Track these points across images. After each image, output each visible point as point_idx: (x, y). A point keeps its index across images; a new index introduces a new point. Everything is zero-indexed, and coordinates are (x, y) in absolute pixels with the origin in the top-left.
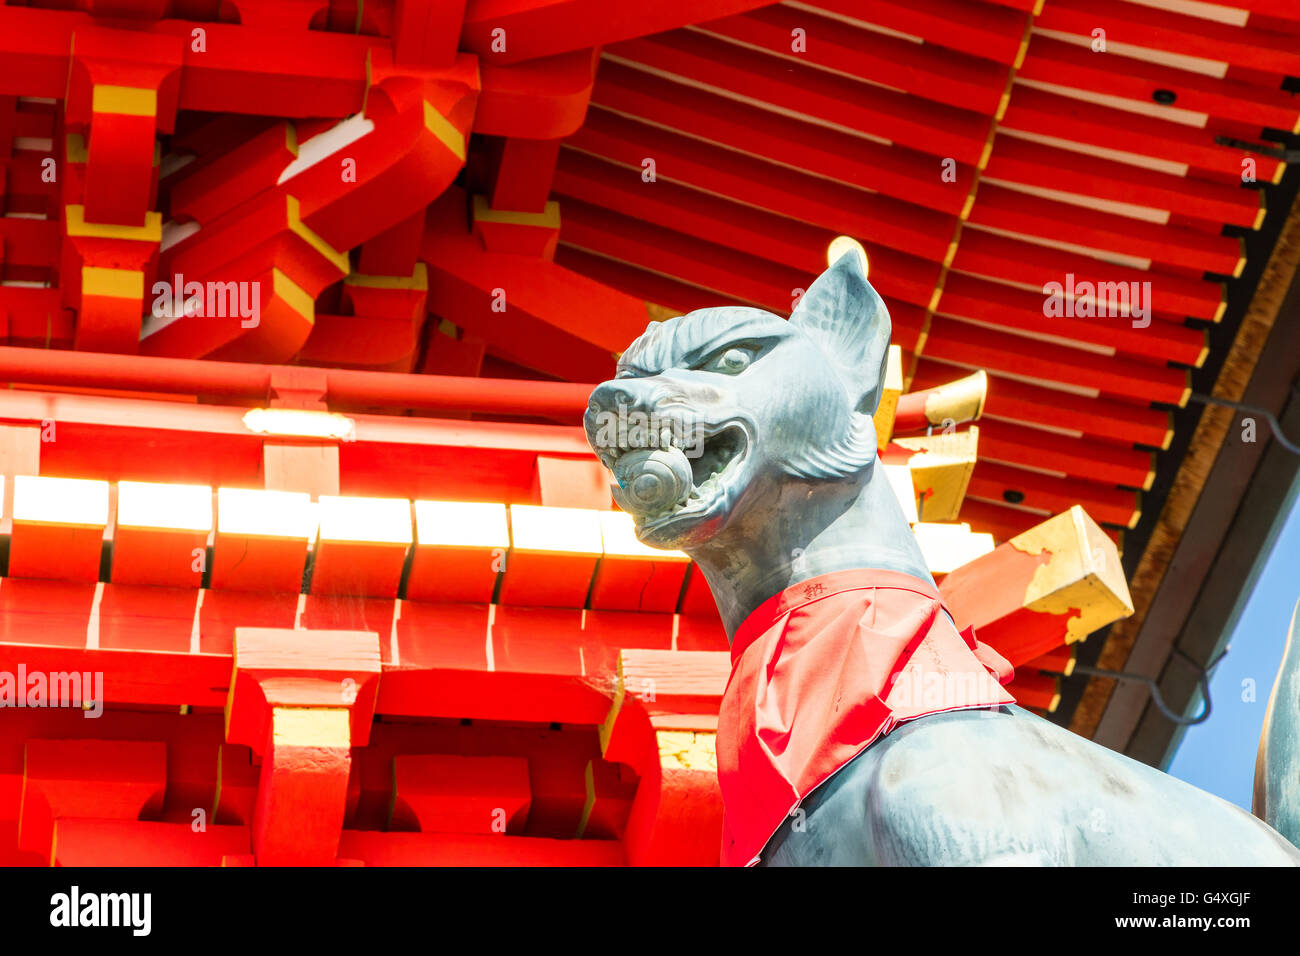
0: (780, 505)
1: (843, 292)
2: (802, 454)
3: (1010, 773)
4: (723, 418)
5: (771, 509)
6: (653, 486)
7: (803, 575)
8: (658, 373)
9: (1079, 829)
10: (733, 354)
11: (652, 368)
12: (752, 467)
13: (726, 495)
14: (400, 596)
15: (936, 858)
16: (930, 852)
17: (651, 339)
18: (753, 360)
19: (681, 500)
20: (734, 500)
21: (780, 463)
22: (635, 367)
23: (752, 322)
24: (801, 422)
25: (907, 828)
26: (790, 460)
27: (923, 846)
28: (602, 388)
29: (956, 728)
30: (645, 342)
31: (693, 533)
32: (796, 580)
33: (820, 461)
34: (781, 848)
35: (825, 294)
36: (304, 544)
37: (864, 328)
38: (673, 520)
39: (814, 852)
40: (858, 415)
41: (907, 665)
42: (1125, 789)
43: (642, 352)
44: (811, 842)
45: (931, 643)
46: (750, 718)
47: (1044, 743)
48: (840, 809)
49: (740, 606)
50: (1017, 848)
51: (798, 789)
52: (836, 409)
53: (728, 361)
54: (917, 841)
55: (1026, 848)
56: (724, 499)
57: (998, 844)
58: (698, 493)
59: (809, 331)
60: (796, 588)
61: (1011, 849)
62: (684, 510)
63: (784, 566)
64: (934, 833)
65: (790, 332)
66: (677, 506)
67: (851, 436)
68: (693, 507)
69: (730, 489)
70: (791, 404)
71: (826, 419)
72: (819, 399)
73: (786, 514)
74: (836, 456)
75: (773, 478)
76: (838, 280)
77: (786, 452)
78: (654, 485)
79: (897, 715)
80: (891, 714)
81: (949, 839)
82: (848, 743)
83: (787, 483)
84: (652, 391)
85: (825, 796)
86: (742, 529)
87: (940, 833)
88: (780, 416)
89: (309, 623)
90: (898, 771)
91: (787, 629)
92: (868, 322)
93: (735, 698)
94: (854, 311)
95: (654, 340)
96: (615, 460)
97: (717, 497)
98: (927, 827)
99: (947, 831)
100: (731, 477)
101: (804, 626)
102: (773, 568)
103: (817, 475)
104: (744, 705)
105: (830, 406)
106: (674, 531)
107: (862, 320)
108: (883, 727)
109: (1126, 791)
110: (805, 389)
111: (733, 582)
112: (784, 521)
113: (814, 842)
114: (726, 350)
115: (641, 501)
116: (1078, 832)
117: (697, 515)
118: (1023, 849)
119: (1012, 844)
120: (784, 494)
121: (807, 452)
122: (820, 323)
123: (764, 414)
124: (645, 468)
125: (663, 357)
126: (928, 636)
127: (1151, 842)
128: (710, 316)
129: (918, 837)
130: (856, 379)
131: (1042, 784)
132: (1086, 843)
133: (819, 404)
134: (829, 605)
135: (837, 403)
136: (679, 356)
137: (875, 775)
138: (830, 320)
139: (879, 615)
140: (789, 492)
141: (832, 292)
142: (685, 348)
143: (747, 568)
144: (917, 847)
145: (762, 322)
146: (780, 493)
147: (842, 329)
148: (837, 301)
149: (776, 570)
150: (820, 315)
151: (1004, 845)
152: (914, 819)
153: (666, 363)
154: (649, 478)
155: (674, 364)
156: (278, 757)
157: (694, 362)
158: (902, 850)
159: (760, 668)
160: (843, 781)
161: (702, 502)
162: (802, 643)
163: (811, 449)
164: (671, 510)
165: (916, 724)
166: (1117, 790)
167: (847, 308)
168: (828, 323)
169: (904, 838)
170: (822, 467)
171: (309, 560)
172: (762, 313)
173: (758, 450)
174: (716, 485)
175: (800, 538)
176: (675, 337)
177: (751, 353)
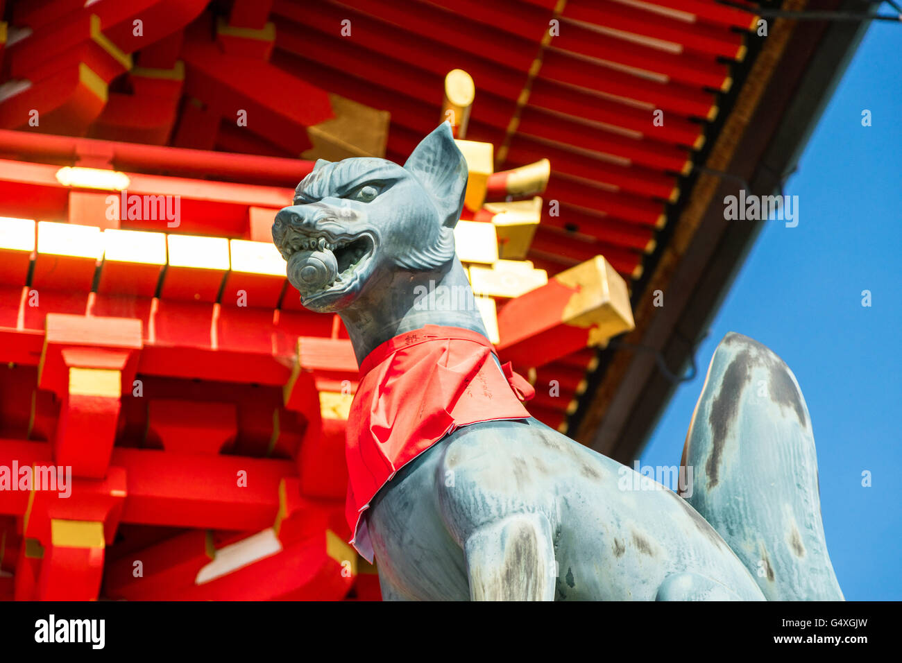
0: (392, 285)
1: (440, 149)
2: (408, 253)
3: (524, 463)
4: (359, 231)
5: (387, 287)
6: (313, 274)
7: (405, 329)
8: (320, 199)
9: (564, 498)
10: (367, 189)
11: (316, 195)
12: (376, 261)
13: (358, 279)
14: (157, 296)
15: (476, 514)
16: (472, 510)
17: (317, 177)
18: (379, 193)
19: (330, 283)
20: (364, 282)
21: (393, 259)
22: (305, 194)
23: (380, 169)
24: (408, 234)
25: (459, 495)
26: (400, 258)
27: (468, 506)
28: (283, 212)
29: (493, 432)
30: (313, 178)
31: (336, 303)
32: (400, 332)
33: (419, 259)
34: (383, 501)
35: (428, 149)
36: (94, 261)
37: (452, 172)
38: (324, 295)
39: (402, 504)
40: (445, 228)
41: (466, 390)
42: (595, 474)
43: (310, 185)
44: (401, 498)
45: (482, 376)
46: (367, 419)
47: (547, 443)
48: (420, 478)
49: (365, 346)
50: (525, 510)
51: (395, 465)
52: (430, 226)
53: (364, 194)
54: (465, 503)
55: (531, 509)
56: (357, 282)
57: (514, 507)
58: (342, 278)
59: (417, 173)
60: (401, 337)
61: (522, 510)
62: (332, 289)
63: (394, 323)
64: (475, 499)
65: (404, 176)
66: (327, 286)
67: (440, 242)
68: (337, 287)
69: (361, 275)
70: (402, 222)
71: (424, 232)
72: (420, 219)
73: (397, 291)
74: (429, 255)
75: (388, 269)
76: (436, 141)
77: (398, 252)
78: (313, 272)
79: (457, 422)
80: (454, 422)
81: (484, 503)
82: (427, 438)
83: (397, 271)
84: (314, 214)
85: (410, 471)
86: (368, 299)
87: (479, 499)
88: (394, 230)
89: (96, 312)
90: (455, 459)
91: (394, 362)
92: (454, 169)
93: (359, 405)
94: (446, 161)
95: (318, 178)
96: (290, 255)
97: (353, 281)
98: (471, 494)
99: (483, 498)
100: (362, 268)
101: (405, 362)
102: (386, 324)
103: (416, 267)
104: (364, 409)
105: (426, 224)
106: (324, 301)
107: (451, 167)
108: (448, 429)
109: (595, 476)
110: (411, 213)
111: (361, 331)
112: (394, 295)
113: (403, 498)
114: (363, 186)
115: (305, 282)
116: (564, 501)
117: (339, 293)
118: (529, 510)
119: (523, 507)
120: (395, 277)
121: (411, 253)
122: (424, 169)
123: (385, 229)
124: (308, 262)
125: (324, 188)
126: (481, 370)
127: (608, 508)
128: (355, 163)
129: (465, 501)
130: (445, 205)
131: (543, 470)
132: (569, 507)
133: (419, 223)
134: (420, 350)
135: (431, 221)
136: (333, 189)
137: (442, 458)
138: (431, 166)
139: (451, 356)
140: (399, 277)
141: (433, 148)
142: (338, 185)
143: (370, 323)
144: (464, 507)
145: (387, 169)
146: (393, 278)
147: (438, 172)
148: (435, 154)
149: (389, 325)
150: (424, 163)
151: (517, 507)
152: (463, 489)
153: (326, 193)
154: (310, 268)
155: (330, 194)
156: (72, 401)
157: (343, 194)
158: (455, 507)
159: (375, 387)
160: (423, 461)
161: (343, 284)
162: (402, 372)
163: (414, 251)
164: (323, 288)
165: (469, 428)
166: (589, 474)
167: (442, 159)
168: (429, 168)
169: (457, 500)
170: (420, 262)
171: (98, 271)
172: (387, 163)
173: (380, 251)
174: (352, 273)
175: (405, 306)
176: (332, 177)
177: (379, 189)
